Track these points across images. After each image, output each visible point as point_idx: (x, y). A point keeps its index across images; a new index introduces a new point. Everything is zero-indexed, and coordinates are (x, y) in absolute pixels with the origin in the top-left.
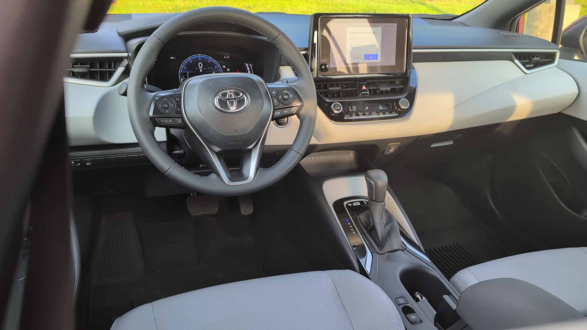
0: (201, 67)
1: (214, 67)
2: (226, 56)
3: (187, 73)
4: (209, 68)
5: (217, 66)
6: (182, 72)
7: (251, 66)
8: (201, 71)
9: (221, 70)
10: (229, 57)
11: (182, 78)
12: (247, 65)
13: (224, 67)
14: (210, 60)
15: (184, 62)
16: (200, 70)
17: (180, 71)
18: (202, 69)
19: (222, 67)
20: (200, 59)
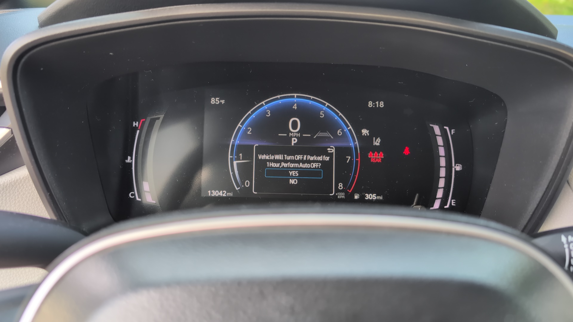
0: (294, 132)
1: (334, 133)
2: (374, 101)
3: (254, 145)
4: (320, 134)
5: (343, 131)
6: (237, 142)
7: (450, 132)
8: (294, 141)
9: (354, 141)
10: (382, 104)
11: (238, 159)
12: (437, 130)
13: (365, 132)
14: (325, 113)
15: (250, 115)
16: (293, 139)
17: (232, 140)
18: (297, 138)
19: (359, 133)
20: (295, 107)
